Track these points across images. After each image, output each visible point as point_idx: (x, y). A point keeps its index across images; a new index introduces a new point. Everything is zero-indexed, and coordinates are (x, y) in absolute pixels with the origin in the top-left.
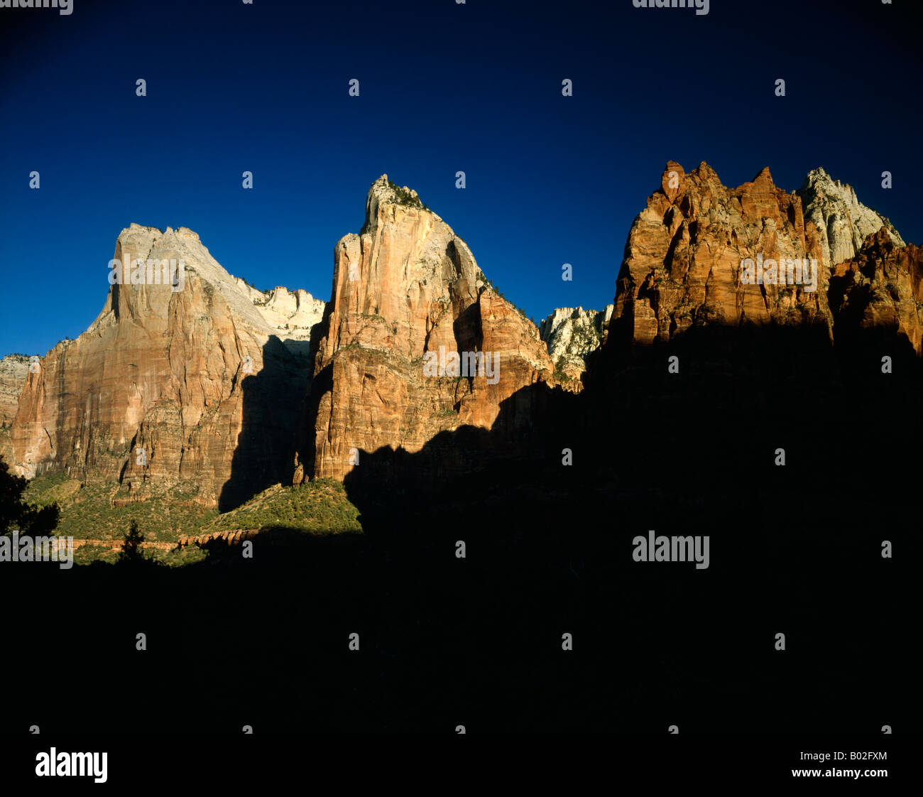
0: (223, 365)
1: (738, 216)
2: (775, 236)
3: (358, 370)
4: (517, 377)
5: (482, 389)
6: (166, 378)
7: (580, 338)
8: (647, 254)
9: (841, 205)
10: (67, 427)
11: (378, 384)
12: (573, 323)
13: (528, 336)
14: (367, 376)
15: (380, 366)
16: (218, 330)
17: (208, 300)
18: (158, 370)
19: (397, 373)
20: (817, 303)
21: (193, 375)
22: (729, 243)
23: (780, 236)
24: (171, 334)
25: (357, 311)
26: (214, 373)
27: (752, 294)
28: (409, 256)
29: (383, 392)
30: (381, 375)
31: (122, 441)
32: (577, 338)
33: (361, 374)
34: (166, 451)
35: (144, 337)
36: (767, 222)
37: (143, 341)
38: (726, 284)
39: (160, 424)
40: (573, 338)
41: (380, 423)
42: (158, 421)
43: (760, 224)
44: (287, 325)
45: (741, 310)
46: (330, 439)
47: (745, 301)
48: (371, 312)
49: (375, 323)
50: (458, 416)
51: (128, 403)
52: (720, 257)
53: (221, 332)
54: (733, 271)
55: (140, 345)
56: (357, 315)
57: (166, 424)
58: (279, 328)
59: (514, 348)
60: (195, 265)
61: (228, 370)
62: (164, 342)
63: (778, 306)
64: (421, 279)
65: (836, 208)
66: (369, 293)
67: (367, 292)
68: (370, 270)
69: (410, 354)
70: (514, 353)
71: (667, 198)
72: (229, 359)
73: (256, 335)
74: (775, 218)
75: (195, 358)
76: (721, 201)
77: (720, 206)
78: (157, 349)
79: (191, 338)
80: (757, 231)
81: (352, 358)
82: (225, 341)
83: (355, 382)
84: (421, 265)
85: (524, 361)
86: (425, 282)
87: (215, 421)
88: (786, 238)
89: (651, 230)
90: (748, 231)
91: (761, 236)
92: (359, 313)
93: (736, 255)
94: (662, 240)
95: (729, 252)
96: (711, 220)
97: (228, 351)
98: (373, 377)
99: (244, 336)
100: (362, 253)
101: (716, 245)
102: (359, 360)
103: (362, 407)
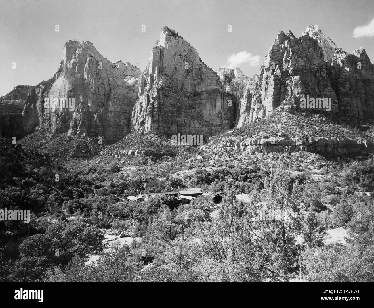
0: (104, 90)
3: (162, 94)
4: (216, 95)
5: (204, 99)
11: (169, 99)
12: (225, 74)
13: (218, 81)
14: (165, 96)
15: (169, 92)
18: (80, 92)
19: (174, 94)
21: (93, 94)
22: (300, 56)
26: (101, 93)
28: (176, 54)
29: (170, 101)
30: (170, 95)
35: (75, 80)
36: (310, 49)
37: (74, 82)
38: (300, 69)
40: (226, 79)
41: (170, 112)
43: (308, 50)
44: (123, 75)
45: (305, 78)
47: (306, 75)
48: (164, 73)
49: (166, 77)
52: (298, 61)
53: (103, 78)
54: (302, 66)
56: (159, 75)
58: (120, 76)
59: (215, 85)
60: (93, 55)
61: (106, 92)
64: (180, 61)
66: (163, 66)
67: (162, 66)
68: (163, 58)
72: (106, 88)
73: (116, 80)
75: (94, 88)
79: (92, 81)
80: (307, 52)
82: (105, 82)
83: (161, 98)
84: (180, 57)
86: (182, 63)
89: (276, 52)
90: (305, 52)
91: (308, 54)
93: (303, 60)
94: (279, 56)
95: (300, 60)
96: (294, 49)
97: (106, 85)
98: (167, 96)
99: (111, 80)
100: (160, 53)
101: (297, 57)
102: (162, 90)
103: (164, 107)
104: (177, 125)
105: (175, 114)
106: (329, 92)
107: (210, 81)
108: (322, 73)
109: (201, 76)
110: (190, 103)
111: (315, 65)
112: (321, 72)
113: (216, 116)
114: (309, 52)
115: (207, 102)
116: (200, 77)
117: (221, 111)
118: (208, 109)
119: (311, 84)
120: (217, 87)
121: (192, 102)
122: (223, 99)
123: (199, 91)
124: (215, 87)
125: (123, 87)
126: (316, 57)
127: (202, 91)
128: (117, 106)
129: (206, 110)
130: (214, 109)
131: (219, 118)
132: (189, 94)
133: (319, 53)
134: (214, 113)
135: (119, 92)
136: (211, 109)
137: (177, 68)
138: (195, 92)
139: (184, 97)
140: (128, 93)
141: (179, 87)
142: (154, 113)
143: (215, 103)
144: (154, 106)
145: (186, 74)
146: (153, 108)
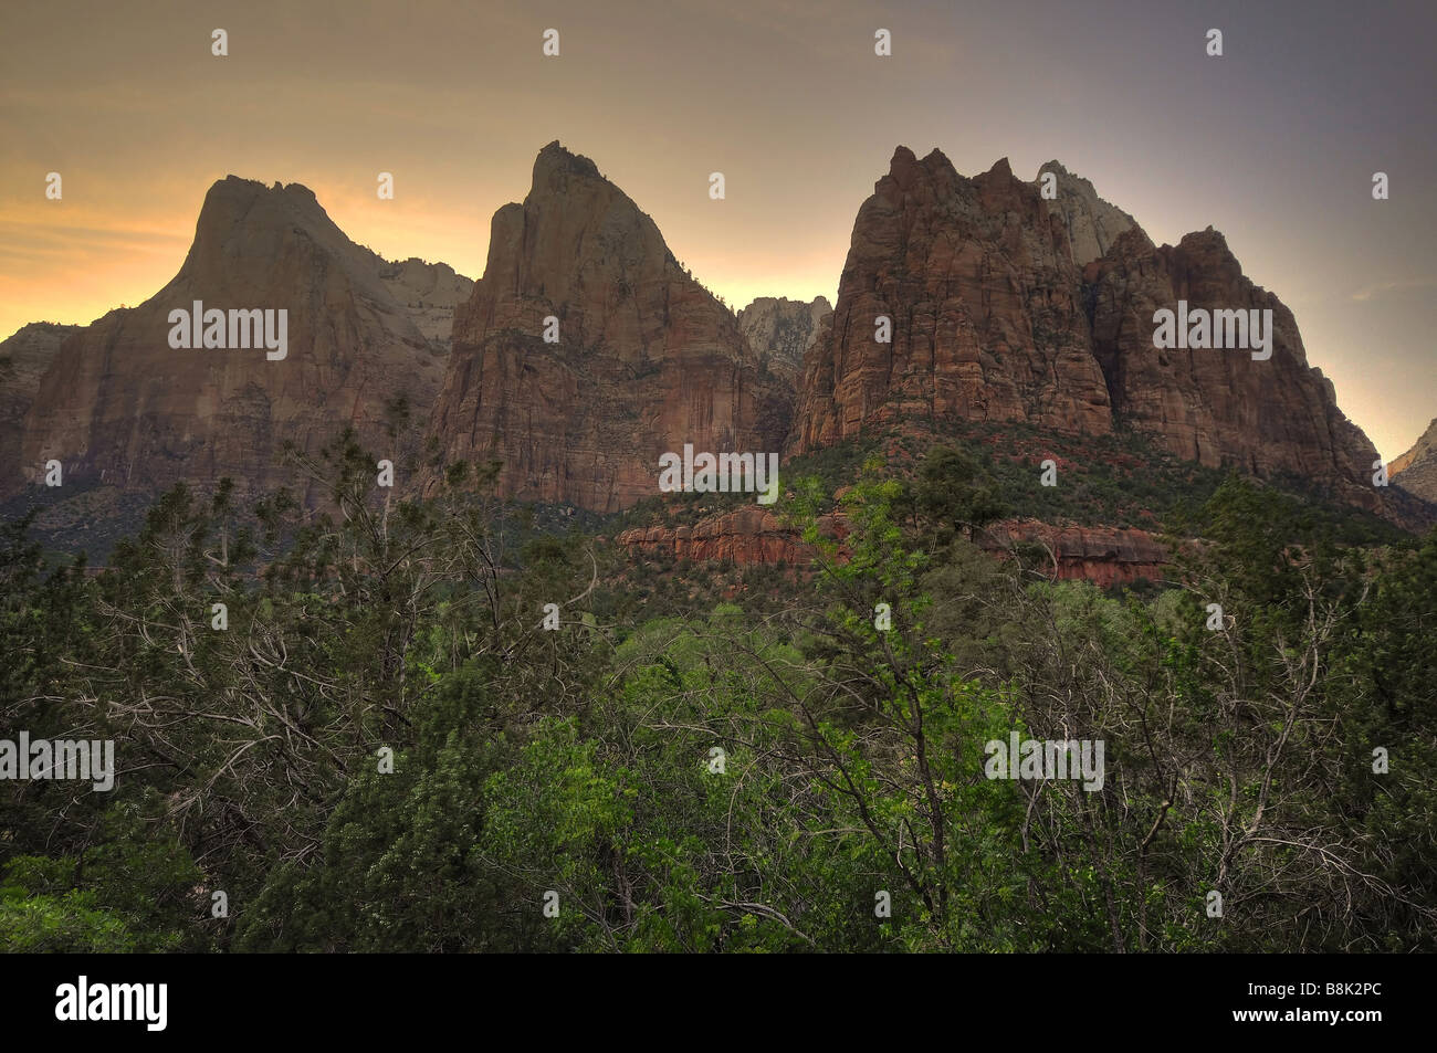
0: (332, 348)
1: (978, 207)
2: (1020, 230)
3: (516, 360)
4: (715, 375)
5: (671, 388)
7: (786, 333)
8: (876, 243)
9: (1082, 200)
10: (106, 419)
11: (539, 379)
12: (777, 316)
13: (728, 328)
14: (526, 367)
15: (544, 357)
16: (332, 306)
17: (321, 269)
19: (565, 366)
20: (1072, 304)
21: (293, 359)
22: (970, 235)
23: (1025, 230)
25: (517, 290)
27: (1000, 292)
28: (583, 232)
29: (546, 388)
30: (545, 368)
31: (187, 438)
32: (782, 333)
33: (519, 365)
34: (247, 453)
36: (1009, 214)
38: (970, 279)
39: (242, 418)
40: (777, 332)
41: (541, 425)
42: (240, 414)
43: (1002, 217)
44: (421, 303)
45: (988, 309)
46: (473, 442)
47: (992, 298)
48: (534, 292)
49: (538, 307)
50: (641, 420)
51: (200, 391)
52: (960, 251)
53: (335, 308)
54: (976, 266)
56: (517, 296)
57: (251, 418)
58: (409, 306)
59: (711, 341)
60: (306, 227)
61: (341, 354)
63: (1029, 307)
64: (599, 258)
65: (1076, 203)
66: (533, 270)
67: (529, 268)
68: (534, 243)
69: (581, 343)
70: (712, 347)
71: (897, 183)
72: (341, 341)
73: (382, 314)
74: (1018, 211)
75: (298, 338)
76: (958, 192)
77: (957, 196)
79: (294, 313)
80: (999, 223)
81: (509, 346)
83: (512, 376)
84: (597, 243)
85: (725, 358)
86: (603, 261)
87: (319, 417)
88: (1032, 233)
89: (882, 218)
90: (989, 223)
91: (1004, 229)
92: (519, 292)
93: (978, 249)
94: (894, 229)
95: (970, 246)
96: (948, 210)
97: (342, 332)
98: (535, 371)
99: (365, 314)
100: (526, 225)
101: (956, 236)
102: (518, 348)
103: (519, 406)
104: (567, 473)
105: (560, 435)
106: (1074, 360)
107: (693, 325)
108: (1054, 296)
109: (666, 309)
110: (620, 400)
111: (1029, 271)
112: (1050, 293)
114: (1005, 224)
115: (681, 395)
116: (661, 312)
117: (732, 431)
118: (685, 423)
119: (1007, 329)
120: (721, 349)
121: (630, 396)
122: (741, 390)
123: (656, 358)
125: (405, 341)
126: (1037, 245)
127: (666, 360)
128: (373, 403)
129: (678, 425)
130: (704, 425)
132: (620, 368)
133: (1049, 231)
134: (707, 440)
135: (388, 356)
136: (696, 424)
137: (586, 279)
138: (643, 364)
139: (604, 376)
140: (425, 364)
141: (587, 344)
142: (479, 425)
143: (711, 400)
144: (479, 400)
145: (614, 300)
146: (478, 409)
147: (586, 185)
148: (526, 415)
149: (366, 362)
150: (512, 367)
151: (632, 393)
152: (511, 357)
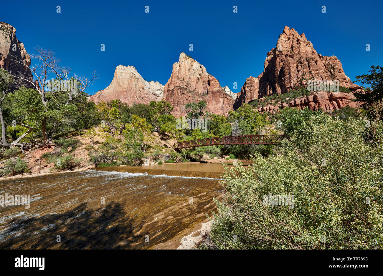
6: (126, 98)
14: (182, 93)
15: (185, 91)
16: (139, 87)
18: (124, 96)
19: (189, 93)
21: (133, 97)
24: (128, 88)
25: (179, 79)
26: (138, 97)
29: (186, 97)
30: (186, 93)
35: (121, 89)
37: (121, 90)
48: (182, 79)
49: (183, 82)
55: (120, 90)
60: (134, 73)
61: (141, 96)
62: (126, 90)
64: (193, 73)
66: (181, 75)
72: (141, 94)
75: (133, 93)
78: (124, 91)
79: (133, 88)
81: (179, 89)
82: (141, 89)
83: (180, 95)
84: (193, 70)
97: (142, 92)
99: (145, 88)
100: (180, 66)
103: (181, 101)
107: (214, 85)
110: (200, 100)
113: (220, 109)
115: (213, 99)
116: (207, 83)
117: (223, 105)
118: (214, 104)
122: (225, 97)
123: (206, 92)
124: (219, 89)
125: (153, 94)
129: (212, 104)
130: (218, 104)
131: (222, 110)
132: (199, 94)
134: (218, 107)
135: (150, 97)
136: (216, 104)
137: (191, 77)
138: (204, 93)
139: (196, 96)
140: (156, 98)
141: (192, 90)
142: (174, 104)
143: (219, 99)
144: (174, 99)
145: (197, 81)
146: (173, 101)
147: (190, 59)
148: (183, 102)
149: (146, 97)
150: (179, 93)
151: (202, 99)
152: (179, 91)
